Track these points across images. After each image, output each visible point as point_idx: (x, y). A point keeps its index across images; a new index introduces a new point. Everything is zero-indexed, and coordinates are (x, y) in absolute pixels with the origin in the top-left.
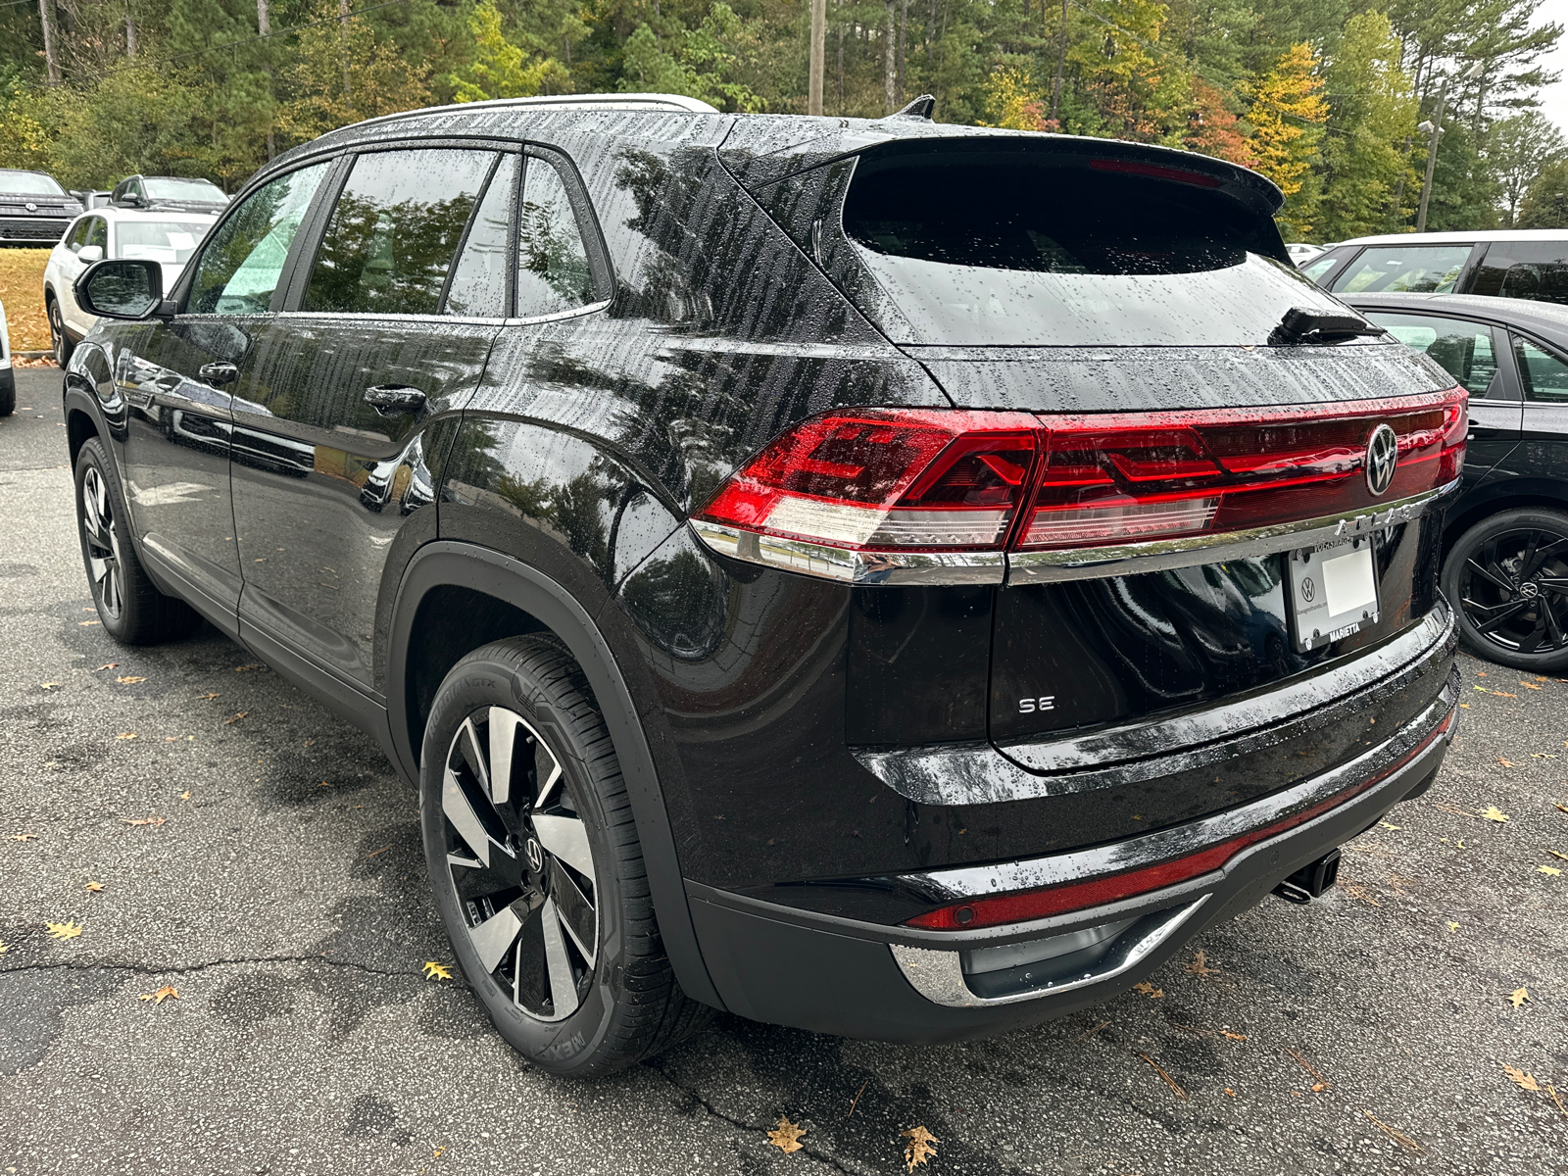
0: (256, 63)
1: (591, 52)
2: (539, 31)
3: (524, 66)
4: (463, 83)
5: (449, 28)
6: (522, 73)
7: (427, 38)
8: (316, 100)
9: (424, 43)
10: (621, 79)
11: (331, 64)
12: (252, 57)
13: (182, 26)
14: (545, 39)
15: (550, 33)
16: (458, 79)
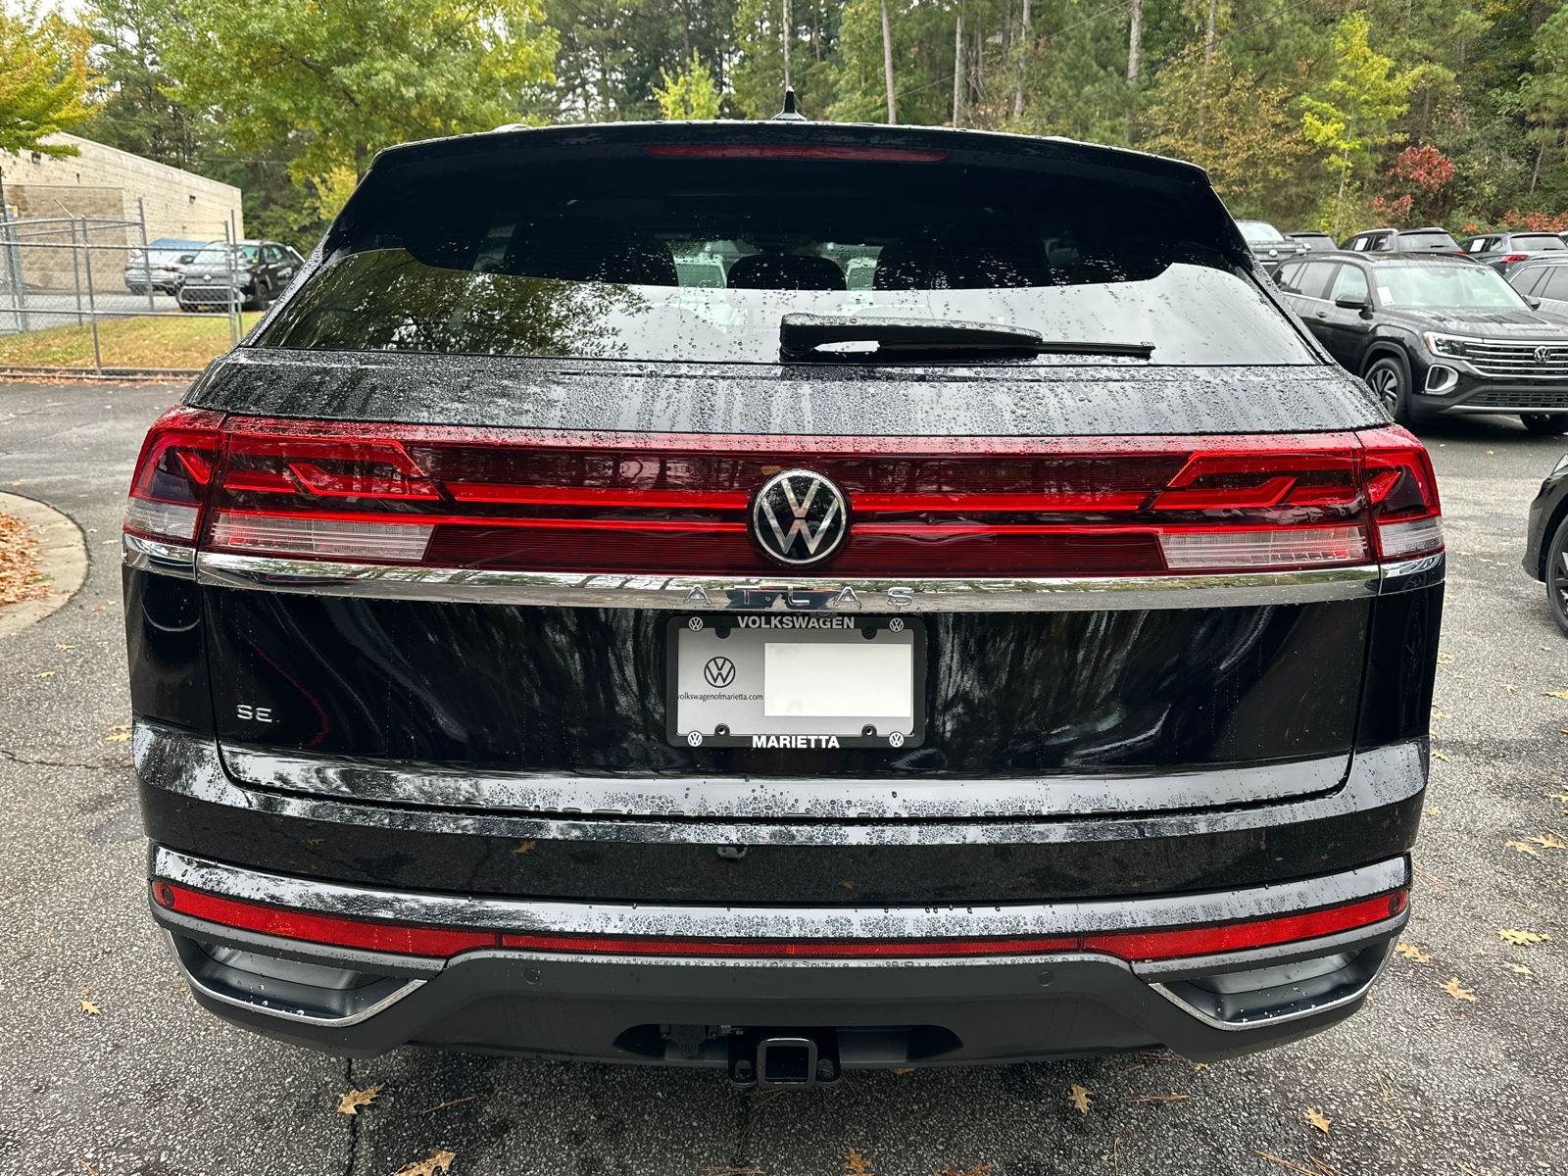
0: (1119, 110)
1: (1495, 48)
2: (1426, 34)
3: (1390, 76)
4: (1315, 103)
5: (1316, 47)
6: (1385, 84)
7: (1291, 61)
8: (1163, 139)
9: (1287, 67)
10: (1526, 75)
11: (1185, 101)
12: (1114, 105)
13: (1058, 84)
14: (1431, 43)
15: (1440, 34)
16: (1309, 100)
